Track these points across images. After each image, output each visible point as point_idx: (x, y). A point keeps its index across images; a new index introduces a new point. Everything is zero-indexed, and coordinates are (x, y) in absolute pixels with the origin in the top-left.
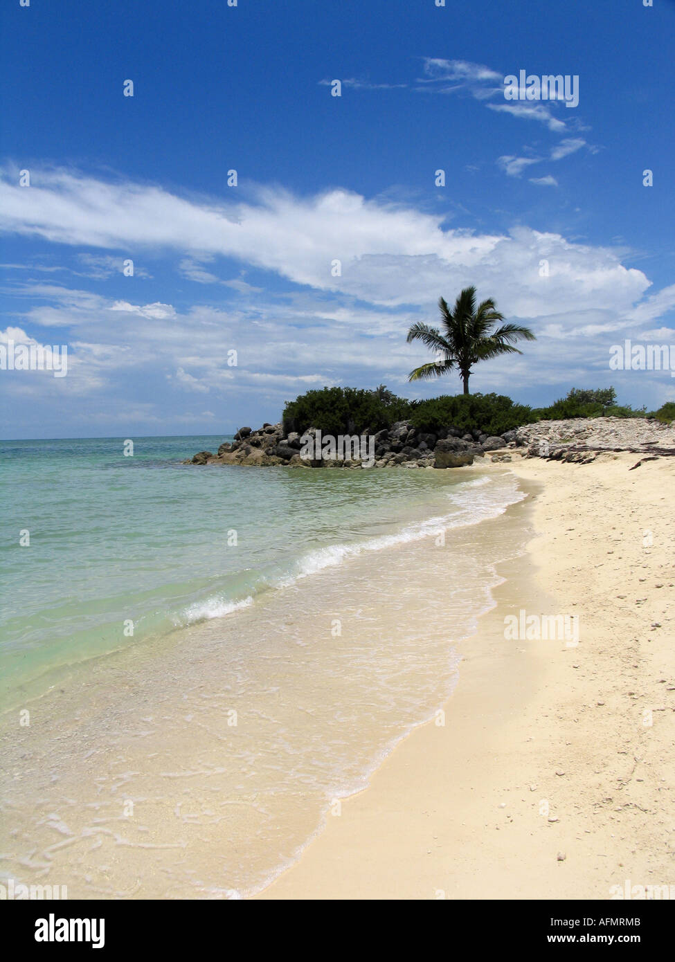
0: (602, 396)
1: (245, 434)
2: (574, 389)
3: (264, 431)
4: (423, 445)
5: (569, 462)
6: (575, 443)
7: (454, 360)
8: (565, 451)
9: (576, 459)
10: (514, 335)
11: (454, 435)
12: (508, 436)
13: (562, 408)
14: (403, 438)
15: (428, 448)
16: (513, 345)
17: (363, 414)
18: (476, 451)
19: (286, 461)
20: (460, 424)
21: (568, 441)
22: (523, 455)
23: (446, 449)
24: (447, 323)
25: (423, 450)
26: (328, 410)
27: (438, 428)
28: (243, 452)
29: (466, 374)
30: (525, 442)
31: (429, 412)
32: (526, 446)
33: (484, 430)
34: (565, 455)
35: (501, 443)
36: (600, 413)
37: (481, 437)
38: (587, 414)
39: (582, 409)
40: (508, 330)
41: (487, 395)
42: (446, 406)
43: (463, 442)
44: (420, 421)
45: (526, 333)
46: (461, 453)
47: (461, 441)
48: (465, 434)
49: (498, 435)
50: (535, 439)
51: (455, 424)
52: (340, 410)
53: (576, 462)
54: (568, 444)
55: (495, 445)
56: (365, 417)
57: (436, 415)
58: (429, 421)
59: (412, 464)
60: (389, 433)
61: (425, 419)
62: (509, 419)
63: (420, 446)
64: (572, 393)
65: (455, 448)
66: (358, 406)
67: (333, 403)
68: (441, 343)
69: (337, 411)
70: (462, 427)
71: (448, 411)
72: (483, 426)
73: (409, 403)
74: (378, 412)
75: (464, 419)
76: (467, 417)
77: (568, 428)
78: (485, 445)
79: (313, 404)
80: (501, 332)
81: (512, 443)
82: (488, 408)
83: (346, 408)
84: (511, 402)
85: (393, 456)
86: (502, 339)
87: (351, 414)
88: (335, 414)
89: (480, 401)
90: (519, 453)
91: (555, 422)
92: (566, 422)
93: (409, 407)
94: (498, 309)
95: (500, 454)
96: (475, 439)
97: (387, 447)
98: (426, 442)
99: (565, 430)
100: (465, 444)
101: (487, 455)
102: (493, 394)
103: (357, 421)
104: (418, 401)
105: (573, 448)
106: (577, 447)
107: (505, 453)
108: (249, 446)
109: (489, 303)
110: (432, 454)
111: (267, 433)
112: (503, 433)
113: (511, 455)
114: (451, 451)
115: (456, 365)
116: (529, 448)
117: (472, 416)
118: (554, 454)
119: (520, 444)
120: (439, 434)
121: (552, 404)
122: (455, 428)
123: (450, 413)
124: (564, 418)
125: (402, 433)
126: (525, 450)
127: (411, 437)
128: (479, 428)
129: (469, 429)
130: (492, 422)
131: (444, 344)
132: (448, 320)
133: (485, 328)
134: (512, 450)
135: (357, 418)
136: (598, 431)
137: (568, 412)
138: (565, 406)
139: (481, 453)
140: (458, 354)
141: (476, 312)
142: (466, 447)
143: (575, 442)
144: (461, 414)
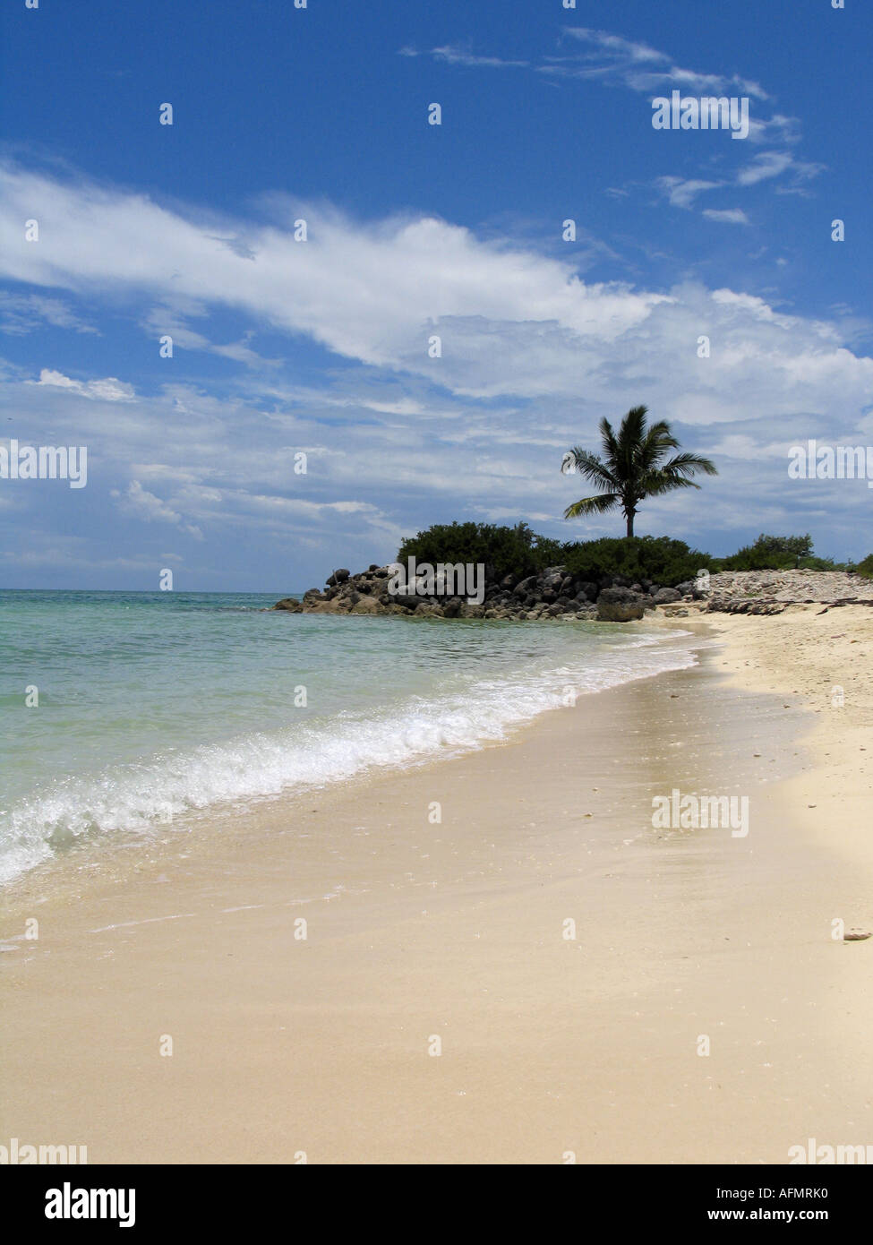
0: (796, 545)
1: (342, 577)
2: (763, 535)
3: (374, 574)
4: (582, 595)
5: (755, 614)
6: (762, 598)
7: (616, 494)
8: (751, 604)
9: (763, 611)
10: (691, 467)
11: (620, 585)
12: (684, 588)
13: (748, 557)
14: (556, 587)
15: (588, 599)
16: (688, 478)
17: (504, 556)
18: (647, 604)
19: (410, 611)
20: (627, 572)
21: (755, 595)
22: (702, 610)
23: (612, 599)
24: (609, 448)
25: (582, 601)
26: (463, 550)
27: (600, 576)
28: (348, 599)
29: (630, 512)
30: (704, 595)
31: (590, 557)
32: (706, 599)
33: (655, 579)
34: (750, 608)
35: (675, 596)
36: (793, 565)
37: (652, 587)
38: (777, 565)
39: (771, 559)
40: (684, 461)
41: (659, 539)
42: (610, 549)
43: (631, 592)
44: (578, 567)
45: (707, 466)
46: (629, 605)
47: (629, 591)
48: (632, 583)
49: (672, 586)
50: (715, 592)
51: (622, 572)
52: (477, 551)
53: (763, 614)
54: (754, 598)
55: (668, 598)
56: (507, 561)
57: (598, 561)
58: (589, 568)
59: (571, 617)
60: (538, 581)
61: (585, 564)
62: (685, 568)
63: (578, 596)
64: (761, 540)
65: (623, 599)
66: (499, 547)
67: (467, 542)
68: (601, 473)
69: (473, 552)
70: (630, 576)
71: (612, 557)
72: (654, 575)
73: (560, 545)
74: (524, 555)
75: (631, 567)
76: (635, 564)
77: (755, 580)
78: (657, 597)
79: (442, 542)
80: (676, 463)
81: (689, 596)
82: (660, 554)
83: (483, 549)
84: (687, 548)
85: (546, 608)
86: (676, 471)
87: (490, 556)
88: (471, 555)
89: (652, 546)
90: (698, 607)
91: (739, 574)
92: (752, 573)
93: (560, 551)
94: (673, 434)
95: (674, 608)
96: (645, 590)
97: (538, 597)
98: (585, 592)
99: (750, 582)
100: (633, 594)
101: (659, 608)
102: (666, 538)
103: (497, 566)
104: (572, 544)
105: (761, 602)
106: (765, 601)
107: (681, 607)
108: (357, 592)
109: (662, 427)
110: (594, 606)
111: (377, 576)
112: (677, 584)
113: (688, 609)
114: (618, 603)
115: (620, 501)
116: (709, 601)
117: (641, 563)
118: (738, 608)
119: (698, 596)
120: (601, 583)
121: (736, 553)
122: (622, 576)
123: (614, 559)
124: (751, 570)
125: (555, 581)
126: (705, 604)
127: (565, 587)
128: (649, 577)
129: (637, 578)
130: (665, 570)
131: (606, 474)
132: (611, 445)
133: (655, 457)
134: (689, 604)
135: (497, 561)
136: (790, 585)
137: (755, 562)
138: (752, 556)
139: (652, 606)
140: (621, 487)
141: (645, 436)
142: (635, 597)
143: (763, 596)
144: (628, 559)
